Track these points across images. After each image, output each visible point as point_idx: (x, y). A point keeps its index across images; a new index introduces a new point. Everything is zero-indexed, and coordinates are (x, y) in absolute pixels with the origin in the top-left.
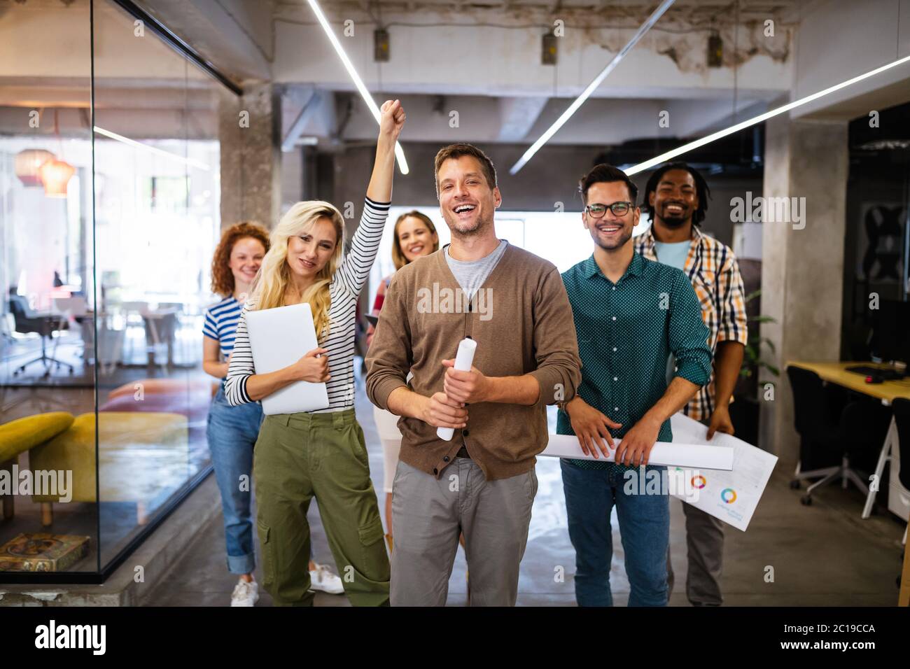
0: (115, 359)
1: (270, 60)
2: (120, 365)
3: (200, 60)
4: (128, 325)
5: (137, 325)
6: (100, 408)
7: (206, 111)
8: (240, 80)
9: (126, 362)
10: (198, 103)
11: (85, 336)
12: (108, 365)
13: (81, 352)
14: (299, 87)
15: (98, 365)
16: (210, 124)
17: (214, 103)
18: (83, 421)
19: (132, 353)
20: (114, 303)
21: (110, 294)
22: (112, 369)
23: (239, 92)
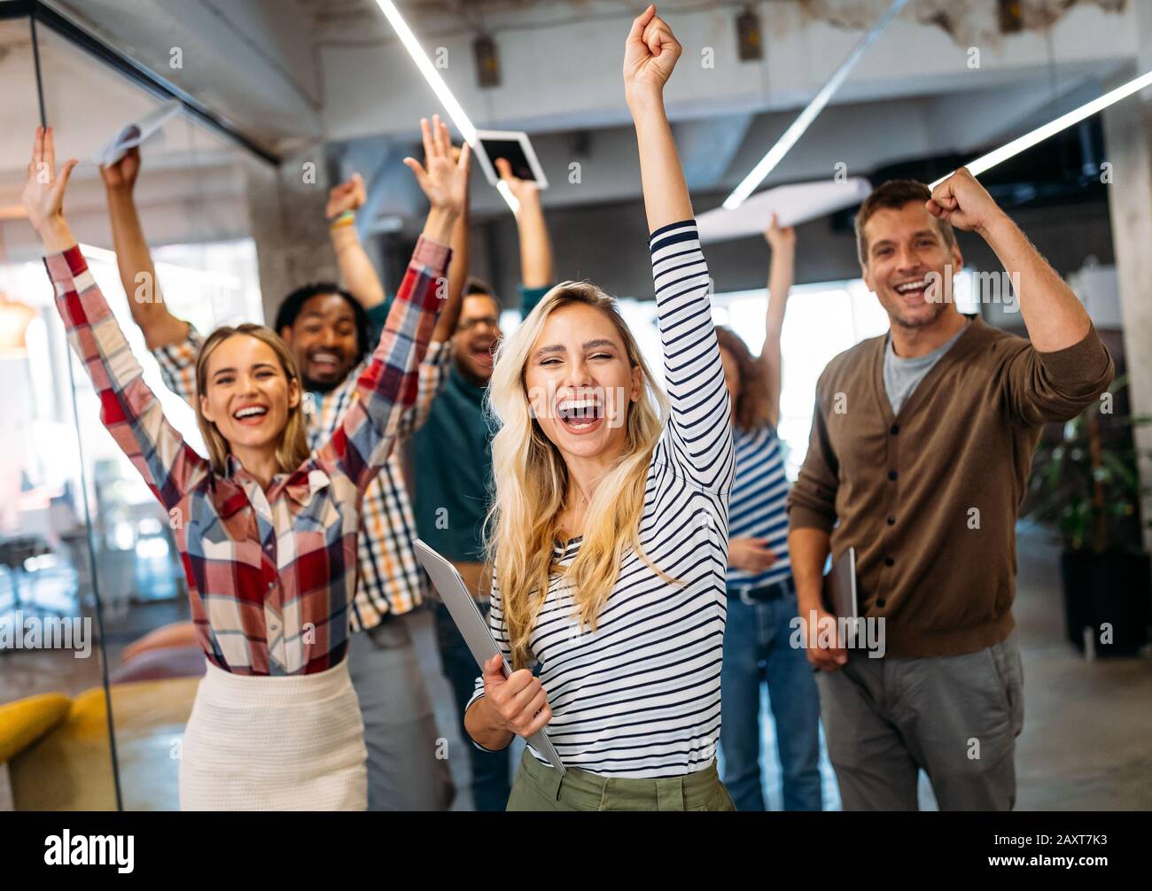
0: (125, 591)
1: (317, 106)
2: (135, 603)
3: (211, 119)
4: (141, 536)
5: (153, 536)
6: (112, 676)
7: (227, 198)
8: (274, 141)
9: (142, 594)
10: (214, 186)
11: (76, 562)
12: (116, 604)
13: (73, 588)
14: (365, 144)
15: (100, 605)
16: (236, 216)
17: (238, 184)
18: (86, 701)
19: (151, 581)
20: (114, 505)
21: (108, 494)
22: (124, 610)
23: (274, 160)
